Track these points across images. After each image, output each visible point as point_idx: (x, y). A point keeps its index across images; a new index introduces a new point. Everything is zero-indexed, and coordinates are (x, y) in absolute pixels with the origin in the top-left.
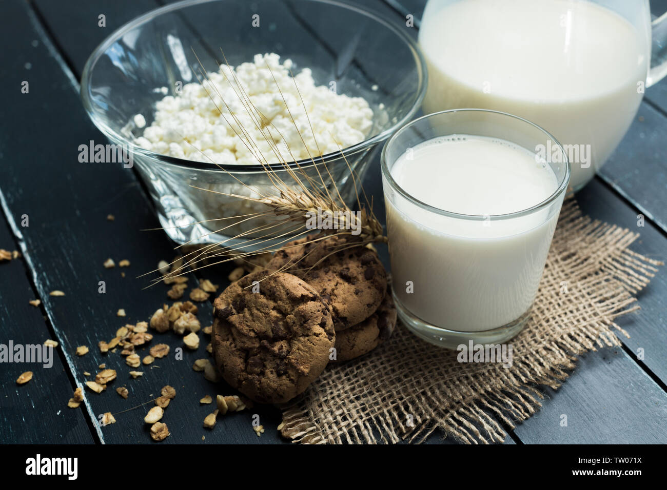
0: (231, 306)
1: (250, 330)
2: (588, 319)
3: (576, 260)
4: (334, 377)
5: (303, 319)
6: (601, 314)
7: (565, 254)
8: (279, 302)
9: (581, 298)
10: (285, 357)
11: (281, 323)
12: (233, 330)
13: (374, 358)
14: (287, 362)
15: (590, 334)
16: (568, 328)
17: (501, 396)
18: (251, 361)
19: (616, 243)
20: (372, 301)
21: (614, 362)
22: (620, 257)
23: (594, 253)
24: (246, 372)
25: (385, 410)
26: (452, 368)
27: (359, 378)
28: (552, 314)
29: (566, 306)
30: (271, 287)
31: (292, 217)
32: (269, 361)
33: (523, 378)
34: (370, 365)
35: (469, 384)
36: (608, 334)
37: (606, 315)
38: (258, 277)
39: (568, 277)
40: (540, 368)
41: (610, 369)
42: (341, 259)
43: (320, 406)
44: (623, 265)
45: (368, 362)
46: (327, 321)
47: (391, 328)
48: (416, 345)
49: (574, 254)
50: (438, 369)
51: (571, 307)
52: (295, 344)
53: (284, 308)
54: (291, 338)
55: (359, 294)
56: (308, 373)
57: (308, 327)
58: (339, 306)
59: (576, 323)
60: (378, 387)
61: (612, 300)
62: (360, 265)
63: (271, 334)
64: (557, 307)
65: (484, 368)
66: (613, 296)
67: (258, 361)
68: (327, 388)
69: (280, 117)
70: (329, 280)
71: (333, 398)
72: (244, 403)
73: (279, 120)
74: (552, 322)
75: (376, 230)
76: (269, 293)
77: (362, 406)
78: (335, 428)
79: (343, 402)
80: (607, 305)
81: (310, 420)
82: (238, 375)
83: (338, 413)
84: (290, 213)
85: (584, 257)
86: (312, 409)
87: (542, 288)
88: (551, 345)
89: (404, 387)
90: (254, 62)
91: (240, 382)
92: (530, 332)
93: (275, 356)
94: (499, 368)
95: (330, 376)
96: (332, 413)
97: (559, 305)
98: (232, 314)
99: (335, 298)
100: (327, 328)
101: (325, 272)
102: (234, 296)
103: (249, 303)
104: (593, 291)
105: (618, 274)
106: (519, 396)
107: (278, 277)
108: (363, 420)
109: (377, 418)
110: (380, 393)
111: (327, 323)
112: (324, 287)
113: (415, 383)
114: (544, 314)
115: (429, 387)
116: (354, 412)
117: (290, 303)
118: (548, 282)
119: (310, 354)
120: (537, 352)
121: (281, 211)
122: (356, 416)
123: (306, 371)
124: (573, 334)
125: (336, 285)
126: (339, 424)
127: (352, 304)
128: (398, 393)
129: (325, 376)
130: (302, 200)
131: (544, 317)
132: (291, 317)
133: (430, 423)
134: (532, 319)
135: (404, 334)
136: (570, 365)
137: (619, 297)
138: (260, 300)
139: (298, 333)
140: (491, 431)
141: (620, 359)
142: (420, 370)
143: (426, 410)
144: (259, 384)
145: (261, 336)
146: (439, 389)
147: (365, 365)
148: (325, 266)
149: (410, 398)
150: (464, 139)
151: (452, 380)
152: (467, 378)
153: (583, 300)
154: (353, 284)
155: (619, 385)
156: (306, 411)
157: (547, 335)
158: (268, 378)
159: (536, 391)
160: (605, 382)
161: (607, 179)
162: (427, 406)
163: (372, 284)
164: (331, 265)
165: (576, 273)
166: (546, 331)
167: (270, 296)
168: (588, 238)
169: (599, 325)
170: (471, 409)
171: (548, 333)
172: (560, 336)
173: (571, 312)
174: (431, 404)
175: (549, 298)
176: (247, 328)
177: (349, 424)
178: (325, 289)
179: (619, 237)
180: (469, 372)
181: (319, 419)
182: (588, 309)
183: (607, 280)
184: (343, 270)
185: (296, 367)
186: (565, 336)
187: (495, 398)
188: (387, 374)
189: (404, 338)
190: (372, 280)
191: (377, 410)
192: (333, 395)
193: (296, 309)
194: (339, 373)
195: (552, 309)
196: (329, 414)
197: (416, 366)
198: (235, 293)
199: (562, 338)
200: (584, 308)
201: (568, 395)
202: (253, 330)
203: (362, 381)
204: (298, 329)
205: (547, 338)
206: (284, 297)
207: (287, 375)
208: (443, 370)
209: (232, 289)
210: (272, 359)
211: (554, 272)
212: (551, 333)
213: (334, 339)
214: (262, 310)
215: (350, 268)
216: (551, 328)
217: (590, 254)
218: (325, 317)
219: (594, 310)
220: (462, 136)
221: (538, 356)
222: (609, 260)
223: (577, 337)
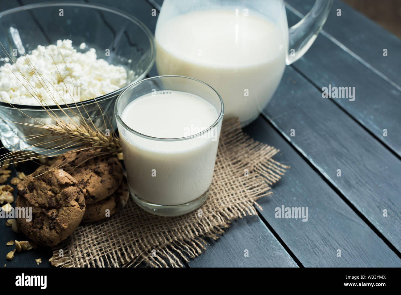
0: (27, 188)
1: (36, 203)
2: (241, 199)
3: (240, 164)
4: (88, 231)
5: (66, 197)
6: (249, 196)
7: (235, 161)
8: (53, 186)
9: (239, 187)
10: (55, 219)
11: (54, 199)
12: (27, 202)
13: (113, 220)
14: (55, 222)
15: (240, 208)
16: (229, 205)
17: (183, 244)
18: (35, 221)
19: (265, 155)
20: (110, 186)
21: (253, 224)
22: (266, 163)
23: (251, 160)
24: (33, 227)
25: (113, 251)
26: (156, 226)
27: (102, 232)
28: (221, 196)
29: (230, 192)
30: (49, 178)
31: (63, 137)
32: (45, 221)
33: (197, 233)
34: (110, 224)
35: (165, 236)
36: (251, 208)
37: (252, 197)
38: (42, 172)
39: (234, 174)
40: (208, 227)
41: (249, 228)
42: (96, 162)
43: (76, 248)
44: (267, 168)
45: (109, 222)
46: (80, 198)
47: (124, 203)
48: (139, 213)
49: (240, 161)
50: (148, 227)
51: (233, 192)
52: (60, 211)
53: (55, 190)
54: (59, 208)
55: (103, 182)
56: (67, 229)
57: (68, 201)
58: (90, 189)
59: (233, 201)
60: (112, 237)
61: (257, 188)
62: (107, 166)
63: (47, 205)
64: (224, 192)
65: (176, 227)
66: (258, 186)
67: (40, 221)
68: (82, 237)
69: (69, 77)
70: (87, 174)
71: (84, 243)
72: (32, 246)
73: (69, 79)
74: (220, 201)
75: (118, 145)
76: (48, 181)
77: (100, 248)
78: (82, 260)
79: (89, 245)
80: (254, 191)
81: (69, 256)
82: (28, 229)
83: (85, 252)
84: (61, 134)
85: (245, 163)
86: (71, 250)
87: (218, 180)
88: (217, 214)
89: (127, 238)
90: (56, 45)
91: (29, 233)
92: (207, 206)
93: (49, 218)
94: (185, 227)
95: (85, 230)
96: (82, 252)
97: (226, 191)
98: (27, 193)
99: (89, 184)
100: (80, 202)
101: (85, 169)
102: (29, 182)
103: (37, 187)
104: (248, 183)
105: (264, 173)
106: (194, 243)
107: (54, 172)
108: (99, 256)
109: (108, 255)
110: (112, 240)
111: (80, 199)
112: (83, 178)
113: (133, 235)
114: (216, 196)
115: (141, 237)
116: (94, 251)
117: (59, 187)
118: (222, 177)
119: (68, 217)
120: (208, 218)
121: (55, 133)
122: (95, 254)
123: (66, 227)
124: (230, 207)
125: (91, 177)
126: (85, 258)
127: (98, 188)
128: (123, 240)
129: (82, 230)
130: (69, 127)
131: (216, 197)
132: (59, 195)
133: (139, 258)
134: (209, 199)
135: (133, 206)
136: (226, 226)
137: (261, 187)
138: (42, 185)
139: (62, 205)
140: (173, 264)
141: (256, 223)
142: (138, 227)
143: (138, 251)
144: (39, 234)
145: (42, 206)
146: (146, 239)
147: (106, 224)
148: (86, 166)
149: (129, 244)
150: (170, 93)
151: (155, 233)
152: (164, 233)
153: (240, 188)
154: (101, 177)
155: (253, 238)
156: (67, 251)
157: (216, 208)
158: (44, 231)
159: (203, 241)
160: (245, 236)
161: (268, 117)
162: (138, 248)
163: (112, 177)
164: (90, 165)
165: (240, 172)
166: (215, 206)
167: (48, 183)
168: (250, 152)
169: (247, 203)
170: (164, 251)
171: (216, 207)
172: (223, 209)
173: (232, 195)
174: (141, 248)
175: (221, 186)
176: (34, 201)
177: (91, 259)
178: (83, 179)
179: (268, 151)
180: (166, 229)
181: (73, 256)
182: (242, 194)
183: (256, 177)
184: (96, 168)
185: (60, 225)
186: (226, 209)
187: (179, 244)
188: (118, 229)
189: (132, 209)
190: (112, 175)
191: (108, 251)
192: (84, 241)
193: (62, 191)
194: (91, 229)
195: (221, 193)
196: (80, 253)
197: (136, 225)
198: (29, 181)
199: (224, 210)
200: (240, 192)
201: (223, 243)
202: (38, 203)
203: (103, 233)
204: (62, 202)
205: (215, 210)
206: (56, 184)
207: (55, 229)
208: (151, 228)
209: (28, 178)
210: (47, 220)
211: (227, 171)
212: (218, 207)
213: (84, 209)
214: (43, 191)
215: (100, 167)
216: (219, 204)
217: (249, 161)
218: (79, 195)
219: (246, 194)
220: (169, 91)
221: (208, 220)
222: (260, 165)
223: (232, 210)
